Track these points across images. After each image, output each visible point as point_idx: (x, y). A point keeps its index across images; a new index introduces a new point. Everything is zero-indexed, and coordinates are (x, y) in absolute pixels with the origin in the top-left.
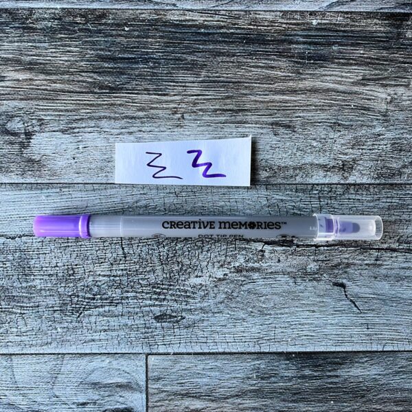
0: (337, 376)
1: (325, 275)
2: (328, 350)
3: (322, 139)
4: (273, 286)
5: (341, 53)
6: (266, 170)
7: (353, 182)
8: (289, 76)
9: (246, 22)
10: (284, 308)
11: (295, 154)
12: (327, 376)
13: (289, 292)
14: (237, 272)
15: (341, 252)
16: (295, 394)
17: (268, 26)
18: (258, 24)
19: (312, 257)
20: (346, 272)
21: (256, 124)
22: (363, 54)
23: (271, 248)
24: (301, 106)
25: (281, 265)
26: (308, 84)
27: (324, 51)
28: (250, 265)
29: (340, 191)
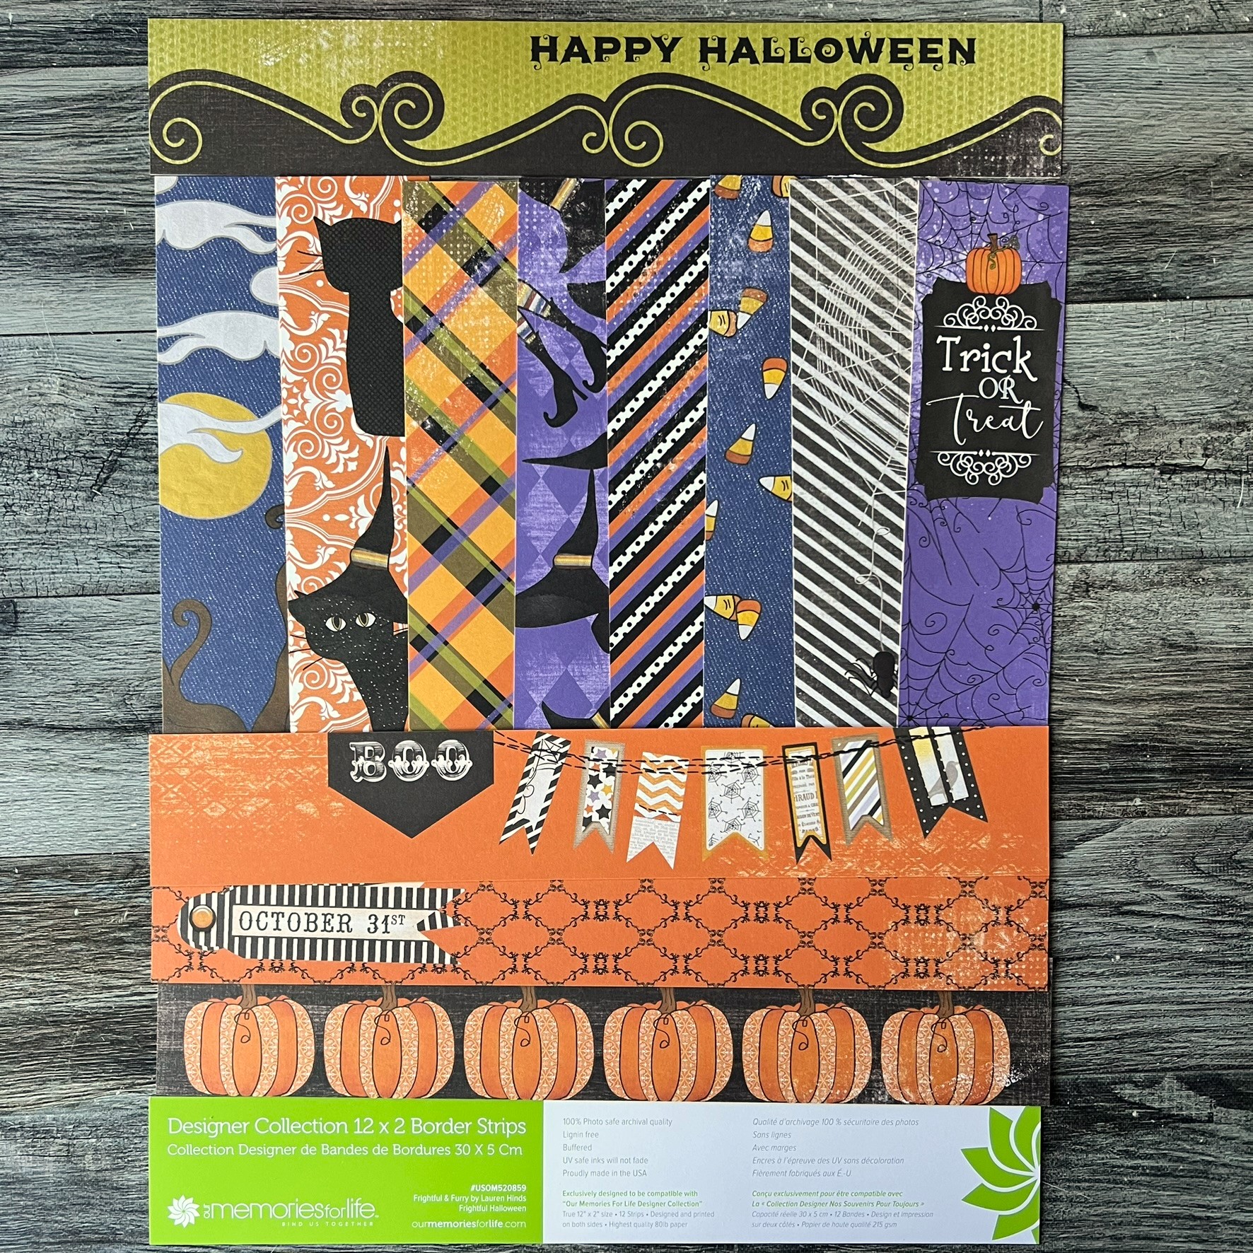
0: (1087, 263)
1: (1111, 422)
2: (1101, 305)
3: (1122, 630)
4: (1190, 403)
5: (1096, 758)
6: (1203, 579)
7: (1072, 566)
8: (1174, 720)
9: (1239, 798)
10: (1172, 369)
11: (1161, 605)
12: (1103, 264)
13: (1163, 393)
14: (1244, 422)
15: (1087, 459)
16: (1151, 234)
17: (1207, 793)
18: (1222, 795)
19: (1131, 448)
20: (1078, 427)
21: (1221, 649)
22: (1063, 758)
23: (1193, 461)
24: (1153, 677)
25: (1177, 436)
26: (1146, 710)
27: (1121, 761)
28: (1224, 434)
29: (1091, 552)
